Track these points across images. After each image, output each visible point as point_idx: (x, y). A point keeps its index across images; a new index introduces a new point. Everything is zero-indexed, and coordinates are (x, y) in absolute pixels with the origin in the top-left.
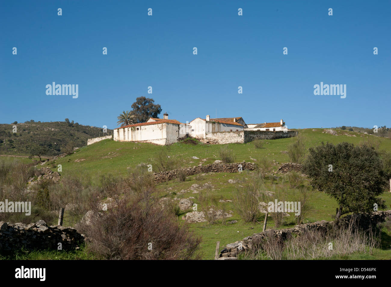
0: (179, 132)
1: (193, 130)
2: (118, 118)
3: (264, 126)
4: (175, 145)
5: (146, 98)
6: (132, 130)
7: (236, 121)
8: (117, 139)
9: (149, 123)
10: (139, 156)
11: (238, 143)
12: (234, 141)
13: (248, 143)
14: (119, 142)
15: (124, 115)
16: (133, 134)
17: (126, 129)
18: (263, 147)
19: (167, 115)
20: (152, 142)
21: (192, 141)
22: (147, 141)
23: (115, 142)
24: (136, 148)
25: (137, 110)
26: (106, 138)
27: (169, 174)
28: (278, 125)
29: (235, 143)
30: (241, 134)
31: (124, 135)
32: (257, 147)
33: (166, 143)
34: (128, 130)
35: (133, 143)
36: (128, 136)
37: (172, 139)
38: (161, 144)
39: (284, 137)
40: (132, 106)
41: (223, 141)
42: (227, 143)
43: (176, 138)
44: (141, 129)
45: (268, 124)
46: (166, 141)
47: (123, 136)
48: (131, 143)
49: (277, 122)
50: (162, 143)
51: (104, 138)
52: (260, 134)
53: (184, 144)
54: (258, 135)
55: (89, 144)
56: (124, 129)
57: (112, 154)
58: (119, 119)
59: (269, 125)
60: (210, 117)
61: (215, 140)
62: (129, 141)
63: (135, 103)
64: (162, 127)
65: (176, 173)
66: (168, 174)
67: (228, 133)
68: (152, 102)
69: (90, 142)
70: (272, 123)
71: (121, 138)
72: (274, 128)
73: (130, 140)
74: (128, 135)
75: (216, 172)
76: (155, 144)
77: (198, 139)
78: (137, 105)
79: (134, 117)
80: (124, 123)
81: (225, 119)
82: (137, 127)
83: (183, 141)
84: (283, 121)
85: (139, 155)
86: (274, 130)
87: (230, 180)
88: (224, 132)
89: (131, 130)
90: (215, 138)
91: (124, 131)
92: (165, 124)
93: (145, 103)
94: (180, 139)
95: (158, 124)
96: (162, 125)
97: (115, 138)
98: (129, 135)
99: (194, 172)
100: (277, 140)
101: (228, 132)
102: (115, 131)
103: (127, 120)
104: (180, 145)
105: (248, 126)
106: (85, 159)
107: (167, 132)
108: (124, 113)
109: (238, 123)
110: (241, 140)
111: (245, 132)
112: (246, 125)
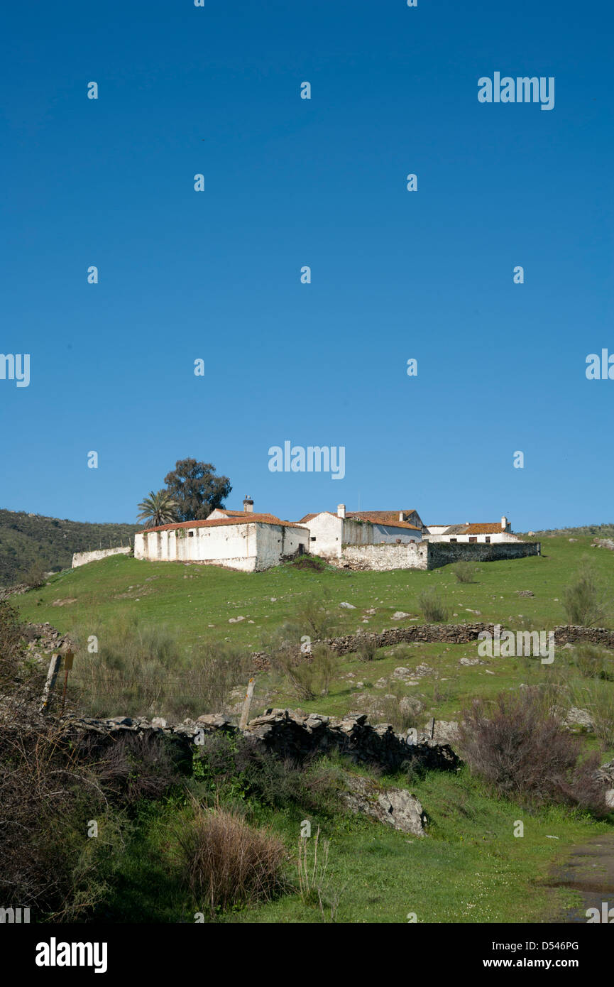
0: (283, 542)
1: (314, 539)
2: (140, 506)
3: (465, 531)
4: (277, 572)
5: (197, 462)
6: (177, 535)
7: (405, 519)
8: (141, 555)
9: (214, 521)
10: (202, 595)
11: (413, 570)
12: (404, 564)
13: (436, 570)
14: (146, 562)
15: (151, 500)
16: (179, 545)
17: (164, 534)
18: (475, 580)
19: (251, 503)
20: (224, 565)
21: (311, 562)
22: (211, 560)
23: (138, 562)
24: (189, 576)
25: (177, 489)
26: (117, 553)
27: (334, 644)
28: (495, 528)
29: (407, 569)
30: (421, 550)
31: (160, 548)
32: (462, 580)
33: (256, 566)
34: (169, 537)
35: (179, 564)
36: (169, 549)
37: (268, 557)
38: (244, 570)
39: (511, 557)
40: (165, 479)
41: (381, 565)
42: (391, 568)
43: (277, 556)
44: (198, 535)
45: (474, 527)
46: (256, 563)
47: (157, 549)
48: (176, 566)
49: (493, 522)
50: (248, 566)
51: (111, 553)
52: (462, 549)
53: (295, 570)
54: (458, 551)
55: (76, 564)
56: (159, 532)
57: (139, 588)
58: (140, 509)
59: (475, 529)
60: (345, 508)
61: (362, 561)
62: (171, 560)
63: (171, 473)
64: (248, 531)
65: (347, 642)
66: (331, 644)
67: (391, 547)
68: (211, 471)
69: (79, 561)
70: (482, 524)
71: (153, 554)
72: (488, 535)
73: (173, 557)
74: (168, 546)
75: (427, 641)
76: (230, 568)
77: (324, 559)
78: (177, 476)
79: (175, 505)
80: (151, 517)
81: (379, 513)
82: (191, 530)
83: (292, 562)
84: (507, 520)
85: (201, 593)
86: (488, 539)
87: (463, 660)
88: (382, 545)
89: (175, 537)
90: (362, 556)
91: (160, 538)
92: (253, 524)
93: (196, 472)
94: (285, 558)
95: (238, 524)
96: (248, 526)
97: (139, 554)
98: (171, 547)
99: (383, 641)
100: (497, 564)
101: (392, 544)
102: (139, 538)
103: (160, 511)
104: (286, 572)
105: (429, 529)
106: (75, 600)
107: (257, 543)
108: (152, 495)
109: (409, 522)
110: (420, 562)
111: (431, 546)
112: (424, 527)
